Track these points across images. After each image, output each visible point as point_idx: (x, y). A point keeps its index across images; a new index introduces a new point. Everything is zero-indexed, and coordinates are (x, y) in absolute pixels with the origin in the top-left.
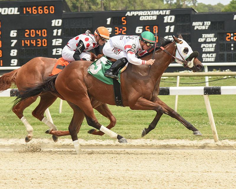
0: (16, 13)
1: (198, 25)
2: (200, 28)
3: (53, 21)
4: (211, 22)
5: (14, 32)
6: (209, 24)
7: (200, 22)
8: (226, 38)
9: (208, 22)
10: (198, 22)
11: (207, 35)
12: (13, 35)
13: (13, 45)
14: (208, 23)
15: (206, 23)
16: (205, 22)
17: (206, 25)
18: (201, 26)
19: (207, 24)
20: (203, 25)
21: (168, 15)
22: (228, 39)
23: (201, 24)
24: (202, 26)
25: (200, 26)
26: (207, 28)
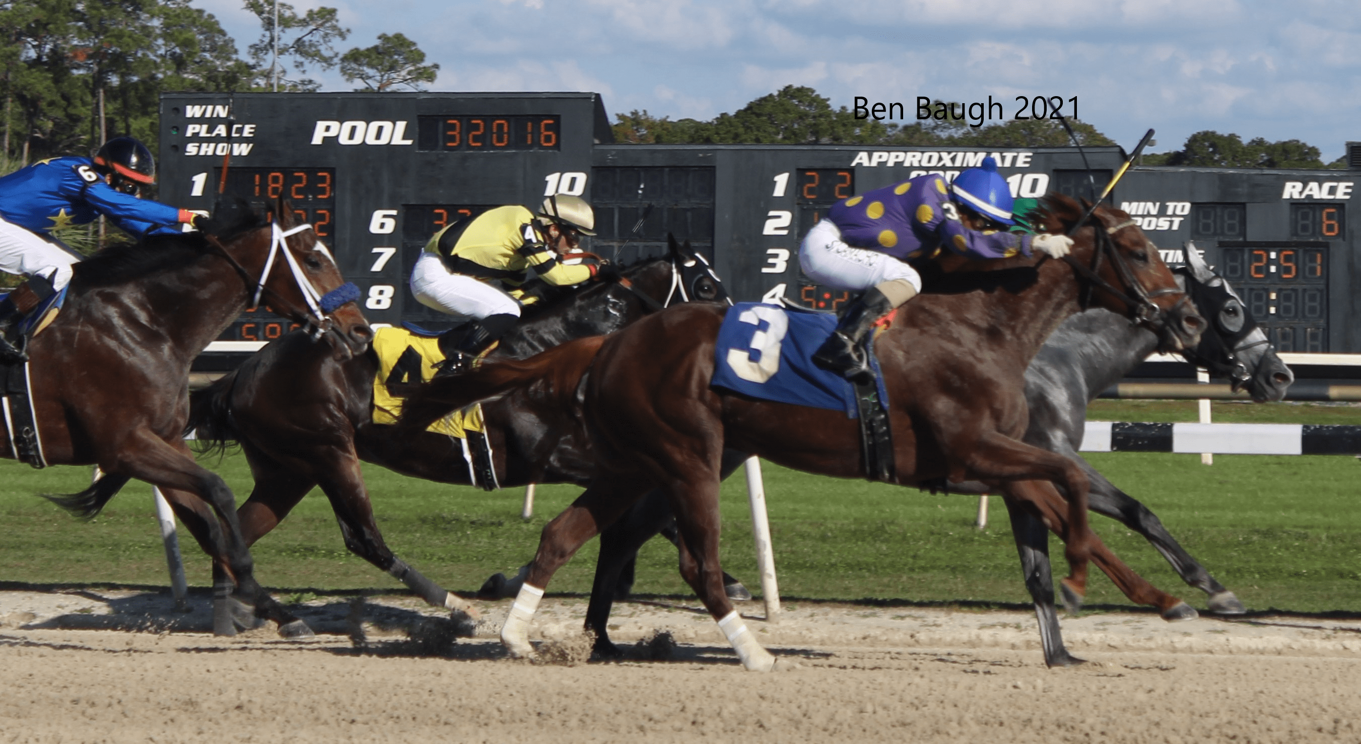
0: (398, 140)
1: (1140, 213)
2: (1149, 225)
3: (552, 179)
4: (1193, 204)
5: (385, 216)
6: (1186, 211)
7: (1150, 205)
8: (1250, 268)
9: (1180, 205)
10: (1142, 204)
11: (1175, 254)
12: (382, 226)
13: (378, 267)
14: (1183, 208)
15: (1175, 207)
16: (1171, 205)
17: (1174, 215)
18: (1154, 220)
19: (1178, 212)
20: (1162, 213)
21: (1023, 171)
22: (1258, 270)
23: (1154, 211)
24: (1157, 216)
25: (1147, 220)
26: (1175, 227)
